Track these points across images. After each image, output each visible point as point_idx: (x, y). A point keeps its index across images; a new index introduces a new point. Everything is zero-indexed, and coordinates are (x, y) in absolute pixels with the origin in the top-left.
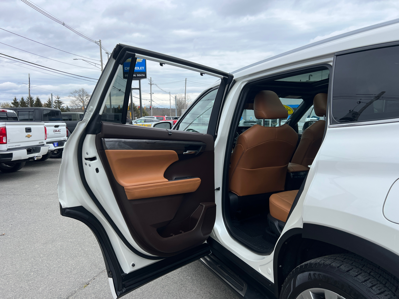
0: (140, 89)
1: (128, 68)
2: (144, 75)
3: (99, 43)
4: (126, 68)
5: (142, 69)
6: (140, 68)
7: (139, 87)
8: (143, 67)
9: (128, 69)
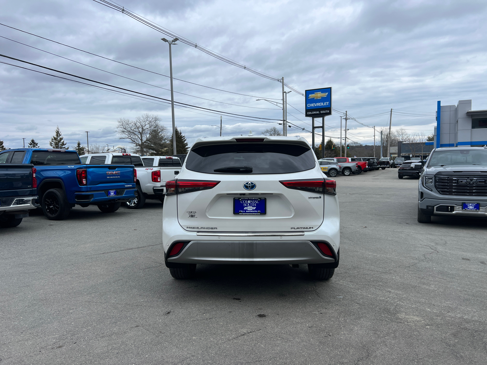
0: (323, 127)
1: (311, 104)
2: (328, 111)
3: (282, 80)
4: (309, 105)
5: (327, 104)
6: (324, 104)
7: (321, 125)
8: (328, 103)
9: (311, 106)
